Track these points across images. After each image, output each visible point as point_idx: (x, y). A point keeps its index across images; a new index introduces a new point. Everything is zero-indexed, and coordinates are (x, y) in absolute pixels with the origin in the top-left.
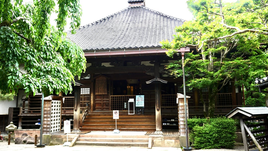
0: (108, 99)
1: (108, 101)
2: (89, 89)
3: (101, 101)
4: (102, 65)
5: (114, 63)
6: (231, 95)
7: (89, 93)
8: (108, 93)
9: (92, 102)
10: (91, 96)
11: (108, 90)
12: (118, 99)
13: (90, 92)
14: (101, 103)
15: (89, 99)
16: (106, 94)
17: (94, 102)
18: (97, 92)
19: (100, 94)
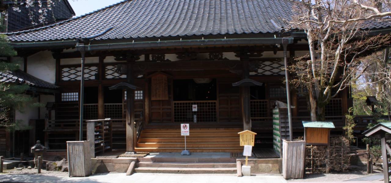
0: (169, 107)
1: (170, 109)
2: (142, 92)
3: (160, 109)
4: (165, 59)
5: (183, 55)
6: (340, 100)
7: (142, 98)
8: (169, 97)
9: (147, 111)
10: (145, 102)
11: (169, 93)
12: (184, 107)
13: (144, 96)
14: (160, 112)
15: (143, 106)
16: (167, 99)
17: (149, 111)
18: (153, 96)
19: (158, 99)
